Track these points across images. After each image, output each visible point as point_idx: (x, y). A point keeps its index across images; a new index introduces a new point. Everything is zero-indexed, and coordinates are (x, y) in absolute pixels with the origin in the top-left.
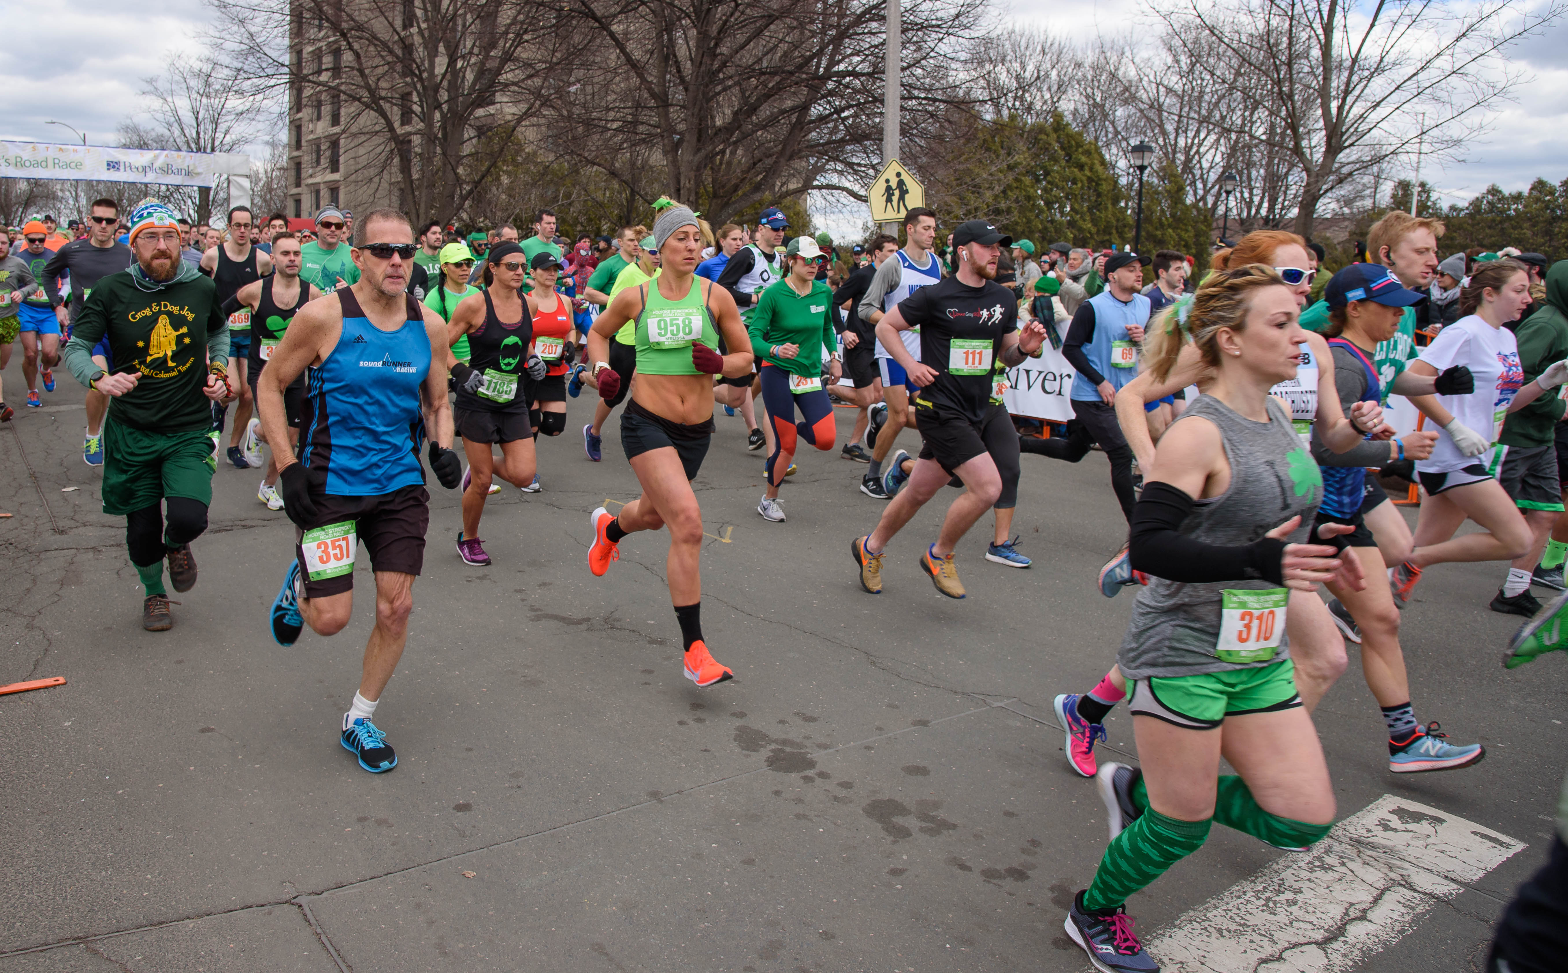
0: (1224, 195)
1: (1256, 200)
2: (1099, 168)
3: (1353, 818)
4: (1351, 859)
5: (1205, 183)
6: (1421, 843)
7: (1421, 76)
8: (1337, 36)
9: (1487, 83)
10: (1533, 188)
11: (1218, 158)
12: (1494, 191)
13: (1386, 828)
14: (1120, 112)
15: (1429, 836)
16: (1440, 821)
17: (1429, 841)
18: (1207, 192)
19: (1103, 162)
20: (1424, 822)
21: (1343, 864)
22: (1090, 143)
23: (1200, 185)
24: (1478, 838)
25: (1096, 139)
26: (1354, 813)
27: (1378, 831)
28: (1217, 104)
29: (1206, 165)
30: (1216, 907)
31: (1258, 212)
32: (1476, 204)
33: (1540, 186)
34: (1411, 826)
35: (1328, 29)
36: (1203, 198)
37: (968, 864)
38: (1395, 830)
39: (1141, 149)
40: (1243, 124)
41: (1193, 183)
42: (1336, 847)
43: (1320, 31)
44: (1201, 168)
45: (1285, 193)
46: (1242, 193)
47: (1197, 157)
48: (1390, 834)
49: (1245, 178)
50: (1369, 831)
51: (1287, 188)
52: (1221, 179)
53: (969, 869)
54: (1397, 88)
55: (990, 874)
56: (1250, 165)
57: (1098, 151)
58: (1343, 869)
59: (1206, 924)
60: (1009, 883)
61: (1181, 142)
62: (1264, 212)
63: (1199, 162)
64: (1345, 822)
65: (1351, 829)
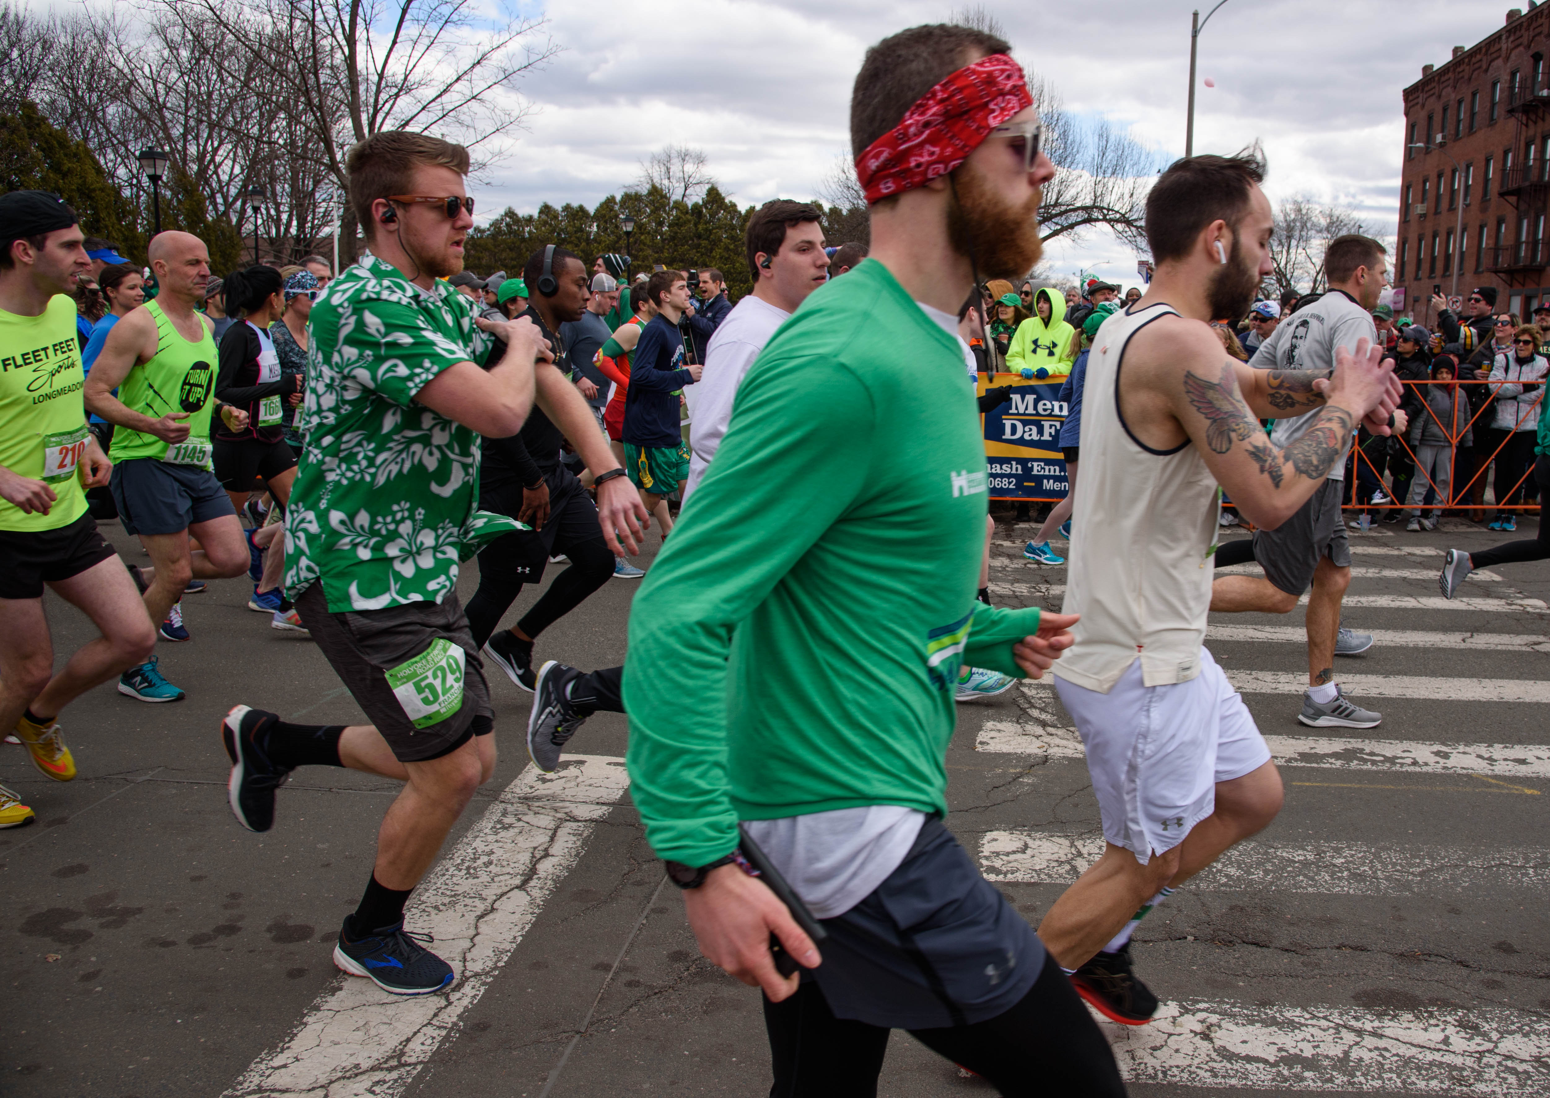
0: (250, 211)
1: (285, 217)
2: (91, 176)
3: (517, 782)
4: (525, 814)
5: (225, 198)
6: (573, 784)
7: (445, 98)
8: (361, 48)
9: (503, 110)
10: (541, 212)
11: (237, 170)
12: (510, 213)
13: (544, 781)
14: (113, 110)
15: (577, 777)
16: (582, 762)
17: (579, 780)
18: (228, 205)
19: (99, 170)
20: (571, 767)
21: (519, 820)
22: (78, 145)
23: (220, 200)
24: (612, 767)
25: (86, 139)
26: (516, 777)
27: (539, 785)
28: (229, 109)
29: (225, 178)
30: (427, 890)
31: (287, 230)
32: (495, 224)
34: (562, 774)
35: (351, 41)
36: (226, 213)
37: (171, 939)
38: (551, 780)
39: (149, 156)
40: (261, 135)
41: (212, 196)
42: (510, 808)
43: (343, 43)
44: (219, 181)
45: (314, 212)
46: (267, 209)
47: (212, 167)
48: (548, 784)
49: (269, 193)
50: (531, 787)
52: (244, 193)
53: (173, 943)
54: (423, 109)
55: (197, 941)
56: (273, 179)
57: (89, 153)
58: (521, 824)
59: (423, 906)
60: (222, 942)
61: (193, 150)
62: (293, 231)
63: (216, 172)
64: (511, 786)
65: (518, 790)
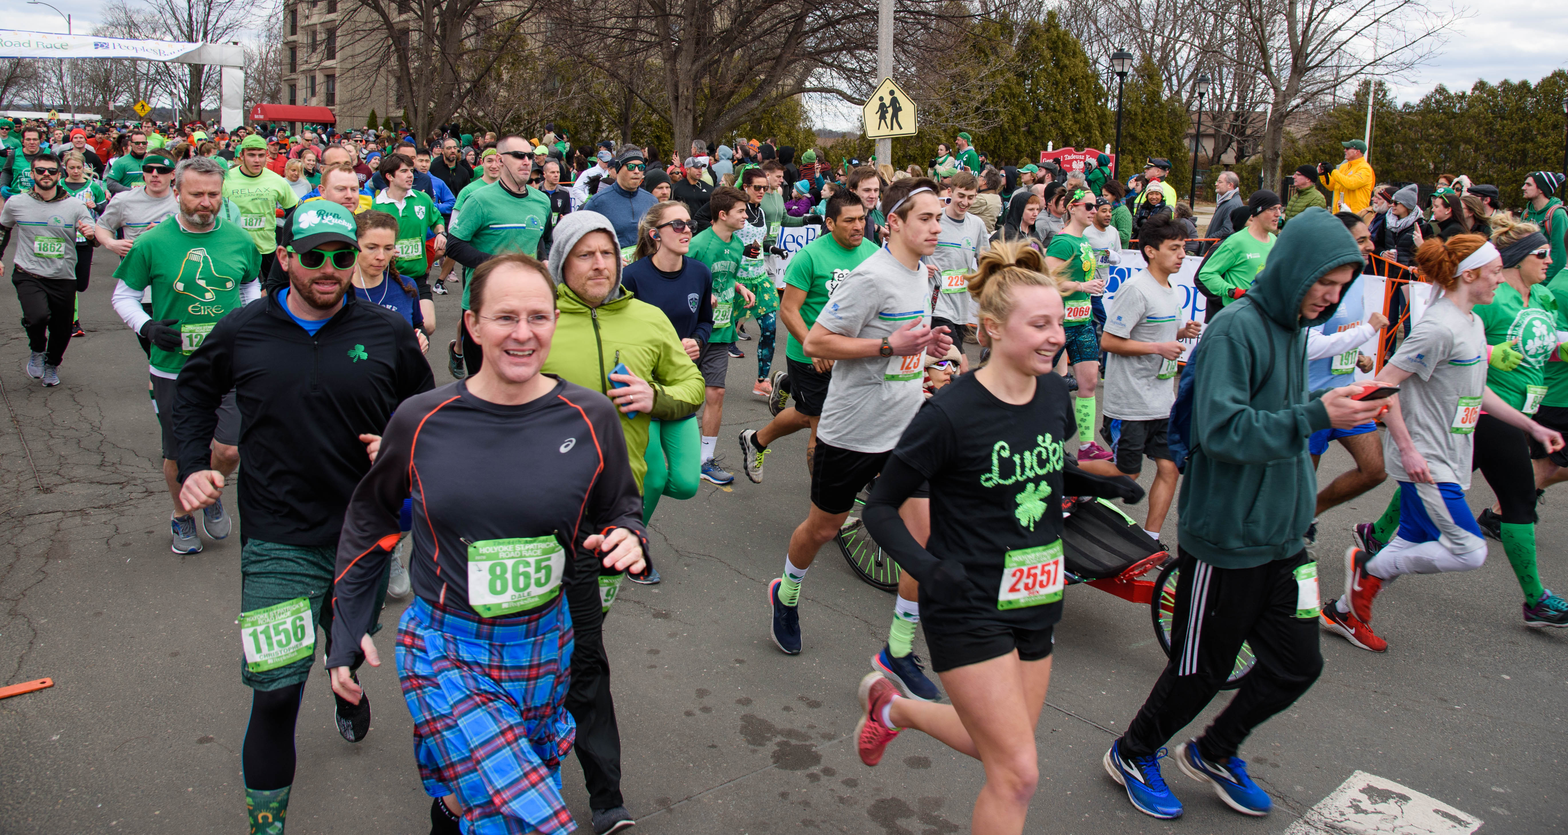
1: (1227, 96)
2: (1082, 67)
3: (1327, 800)
5: (1179, 80)
6: (1388, 826)
10: (1475, 88)
11: (1192, 54)
12: (1441, 90)
13: (1358, 810)
15: (1396, 817)
16: (1405, 798)
17: (1397, 823)
18: (1181, 87)
20: (1391, 801)
23: (1175, 81)
24: (1439, 817)
26: (1326, 794)
27: (1350, 813)
29: (1180, 61)
32: (1426, 101)
33: (1481, 86)
34: (1380, 807)
36: (1179, 95)
38: (1365, 812)
41: (1169, 79)
44: (1176, 65)
46: (1214, 90)
47: (1172, 53)
48: (1362, 816)
49: (1217, 76)
50: (1342, 814)
51: (1255, 87)
52: (1195, 76)
63: (1174, 59)
64: (1320, 805)
65: (1326, 812)
